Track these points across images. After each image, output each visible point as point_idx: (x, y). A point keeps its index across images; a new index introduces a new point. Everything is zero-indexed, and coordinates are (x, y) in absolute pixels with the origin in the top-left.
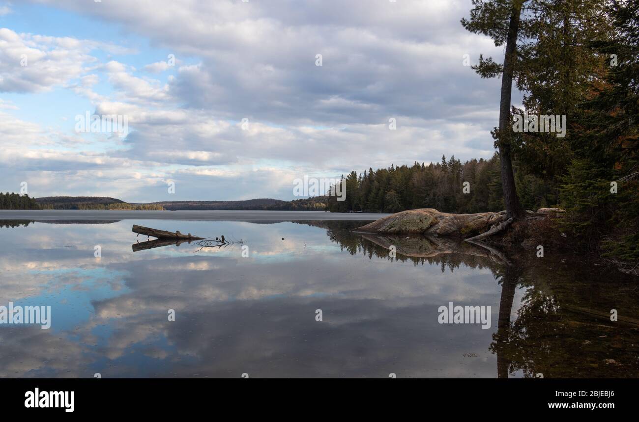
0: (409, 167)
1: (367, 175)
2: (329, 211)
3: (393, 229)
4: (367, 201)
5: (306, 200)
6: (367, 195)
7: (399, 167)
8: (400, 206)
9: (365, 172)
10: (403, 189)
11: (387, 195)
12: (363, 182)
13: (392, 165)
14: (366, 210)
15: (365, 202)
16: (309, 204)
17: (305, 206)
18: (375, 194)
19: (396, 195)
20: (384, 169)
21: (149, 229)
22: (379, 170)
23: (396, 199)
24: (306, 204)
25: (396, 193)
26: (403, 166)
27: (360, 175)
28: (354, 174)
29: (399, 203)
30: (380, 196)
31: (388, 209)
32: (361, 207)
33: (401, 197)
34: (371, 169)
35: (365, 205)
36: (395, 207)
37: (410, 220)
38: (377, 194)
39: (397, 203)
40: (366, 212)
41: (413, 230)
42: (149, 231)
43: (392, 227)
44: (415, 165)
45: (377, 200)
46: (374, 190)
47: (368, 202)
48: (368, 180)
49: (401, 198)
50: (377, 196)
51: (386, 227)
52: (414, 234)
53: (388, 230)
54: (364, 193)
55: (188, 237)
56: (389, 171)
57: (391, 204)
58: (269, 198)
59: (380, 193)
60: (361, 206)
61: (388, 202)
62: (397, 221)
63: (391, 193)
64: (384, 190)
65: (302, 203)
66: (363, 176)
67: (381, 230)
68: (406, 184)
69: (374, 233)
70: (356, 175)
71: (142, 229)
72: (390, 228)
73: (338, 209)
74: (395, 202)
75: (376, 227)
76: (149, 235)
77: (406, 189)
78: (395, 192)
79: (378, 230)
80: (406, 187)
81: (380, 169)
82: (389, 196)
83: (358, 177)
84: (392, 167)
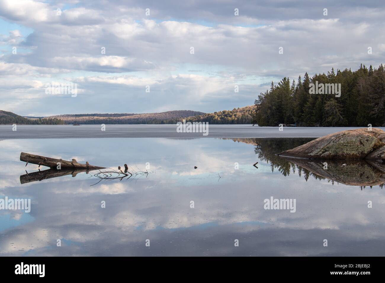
0: (353, 71)
1: (302, 81)
2: (257, 125)
3: (327, 153)
4: (302, 112)
5: (231, 112)
6: (302, 105)
7: (341, 71)
8: (342, 118)
9: (300, 78)
10: (346, 98)
11: (326, 105)
12: (297, 90)
13: (333, 69)
14: (300, 123)
15: (300, 114)
16: (233, 116)
17: (230, 118)
18: (311, 104)
19: (336, 104)
20: (322, 74)
21: (40, 158)
22: (316, 75)
23: (337, 110)
24: (230, 116)
25: (337, 103)
26: (346, 70)
27: (294, 81)
28: (286, 82)
29: (341, 114)
30: (317, 106)
31: (328, 122)
32: (295, 121)
33: (343, 107)
34: (306, 75)
35: (300, 117)
36: (336, 120)
37: (348, 143)
38: (314, 104)
39: (338, 114)
40: (301, 126)
41: (351, 154)
42: (40, 160)
43: (326, 151)
44: (361, 69)
45: (314, 111)
46: (310, 100)
47: (303, 114)
48: (303, 88)
49: (342, 109)
50: (314, 107)
51: (319, 150)
52: (353, 159)
53: (321, 154)
54: (298, 103)
55: (85, 166)
56: (329, 76)
57: (330, 116)
58: (187, 110)
59: (318, 102)
60: (295, 118)
61: (327, 114)
62: (332, 143)
63: (331, 102)
64: (322, 99)
65: (226, 115)
66: (297, 82)
67: (312, 154)
68: (349, 91)
69: (305, 158)
70: (288, 82)
71: (32, 158)
72: (323, 152)
73: (268, 122)
74: (336, 112)
75: (306, 151)
76: (40, 165)
77: (350, 97)
78: (336, 101)
79: (309, 154)
80: (349, 95)
81: (318, 75)
82: (328, 106)
83: (291, 85)
84: (333, 72)
